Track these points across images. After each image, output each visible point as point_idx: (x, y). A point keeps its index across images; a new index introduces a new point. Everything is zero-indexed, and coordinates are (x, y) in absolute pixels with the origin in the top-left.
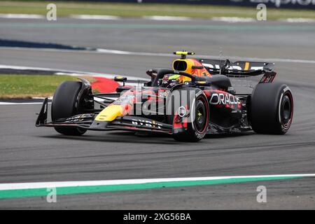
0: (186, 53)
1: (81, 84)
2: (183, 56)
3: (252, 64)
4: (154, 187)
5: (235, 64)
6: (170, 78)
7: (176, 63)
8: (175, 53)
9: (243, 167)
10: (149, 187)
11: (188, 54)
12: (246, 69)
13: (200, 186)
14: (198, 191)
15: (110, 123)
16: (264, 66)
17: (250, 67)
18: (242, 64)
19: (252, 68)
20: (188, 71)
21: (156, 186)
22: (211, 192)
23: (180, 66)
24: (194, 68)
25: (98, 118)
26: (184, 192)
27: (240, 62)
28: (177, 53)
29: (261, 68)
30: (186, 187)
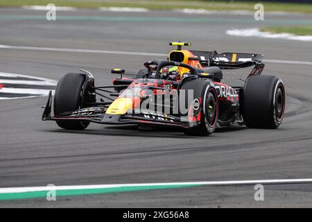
0: (182, 44)
1: (84, 76)
2: (179, 47)
3: (239, 55)
4: (35, 196)
5: (222, 55)
6: (170, 70)
7: (173, 55)
8: (171, 44)
9: (135, 174)
10: (31, 196)
11: (185, 45)
12: (234, 60)
13: (87, 195)
14: (84, 200)
15: (122, 117)
16: (253, 58)
17: (237, 59)
18: (229, 55)
19: (240, 60)
20: (185, 62)
21: (38, 196)
22: (99, 202)
23: (177, 57)
24: (190, 59)
25: (109, 111)
26: (68, 201)
27: (226, 53)
28: (173, 43)
29: (250, 60)
30: (71, 196)
